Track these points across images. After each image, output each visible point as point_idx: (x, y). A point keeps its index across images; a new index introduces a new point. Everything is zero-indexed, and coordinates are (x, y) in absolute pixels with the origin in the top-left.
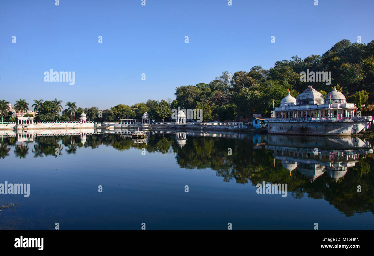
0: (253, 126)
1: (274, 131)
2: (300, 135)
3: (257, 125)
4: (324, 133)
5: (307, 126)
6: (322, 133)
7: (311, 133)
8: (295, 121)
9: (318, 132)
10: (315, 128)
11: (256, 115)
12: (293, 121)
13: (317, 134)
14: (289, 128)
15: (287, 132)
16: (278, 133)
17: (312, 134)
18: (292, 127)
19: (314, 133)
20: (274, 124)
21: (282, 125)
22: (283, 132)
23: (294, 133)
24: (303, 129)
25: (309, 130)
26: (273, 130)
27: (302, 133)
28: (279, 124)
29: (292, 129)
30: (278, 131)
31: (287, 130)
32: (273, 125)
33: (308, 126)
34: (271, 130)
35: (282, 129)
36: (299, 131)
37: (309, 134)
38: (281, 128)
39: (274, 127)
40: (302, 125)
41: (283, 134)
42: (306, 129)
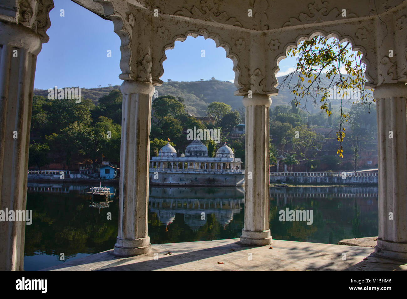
0: (101, 176)
1: (171, 183)
2: (208, 186)
3: (108, 174)
4: (234, 184)
5: (215, 178)
6: (232, 184)
7: (220, 184)
8: (206, 173)
9: (228, 183)
10: (224, 179)
11: (105, 162)
12: (204, 172)
13: (226, 185)
14: (192, 179)
15: (190, 183)
16: (178, 184)
17: (222, 185)
18: (196, 178)
19: (224, 184)
20: (171, 175)
21: (183, 176)
22: (184, 183)
23: (199, 185)
24: (209, 180)
25: (217, 182)
26: (170, 181)
27: (209, 185)
28: (179, 175)
29: (196, 181)
30: (177, 183)
31: (191, 181)
32: (169, 176)
33: (217, 178)
34: (167, 182)
35: (184, 180)
36: (206, 183)
37: (218, 185)
38: (181, 179)
39: (170, 179)
40: (209, 177)
41: (185, 186)
42: (214, 180)
